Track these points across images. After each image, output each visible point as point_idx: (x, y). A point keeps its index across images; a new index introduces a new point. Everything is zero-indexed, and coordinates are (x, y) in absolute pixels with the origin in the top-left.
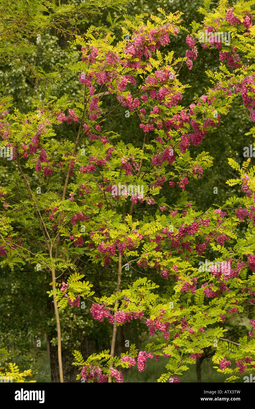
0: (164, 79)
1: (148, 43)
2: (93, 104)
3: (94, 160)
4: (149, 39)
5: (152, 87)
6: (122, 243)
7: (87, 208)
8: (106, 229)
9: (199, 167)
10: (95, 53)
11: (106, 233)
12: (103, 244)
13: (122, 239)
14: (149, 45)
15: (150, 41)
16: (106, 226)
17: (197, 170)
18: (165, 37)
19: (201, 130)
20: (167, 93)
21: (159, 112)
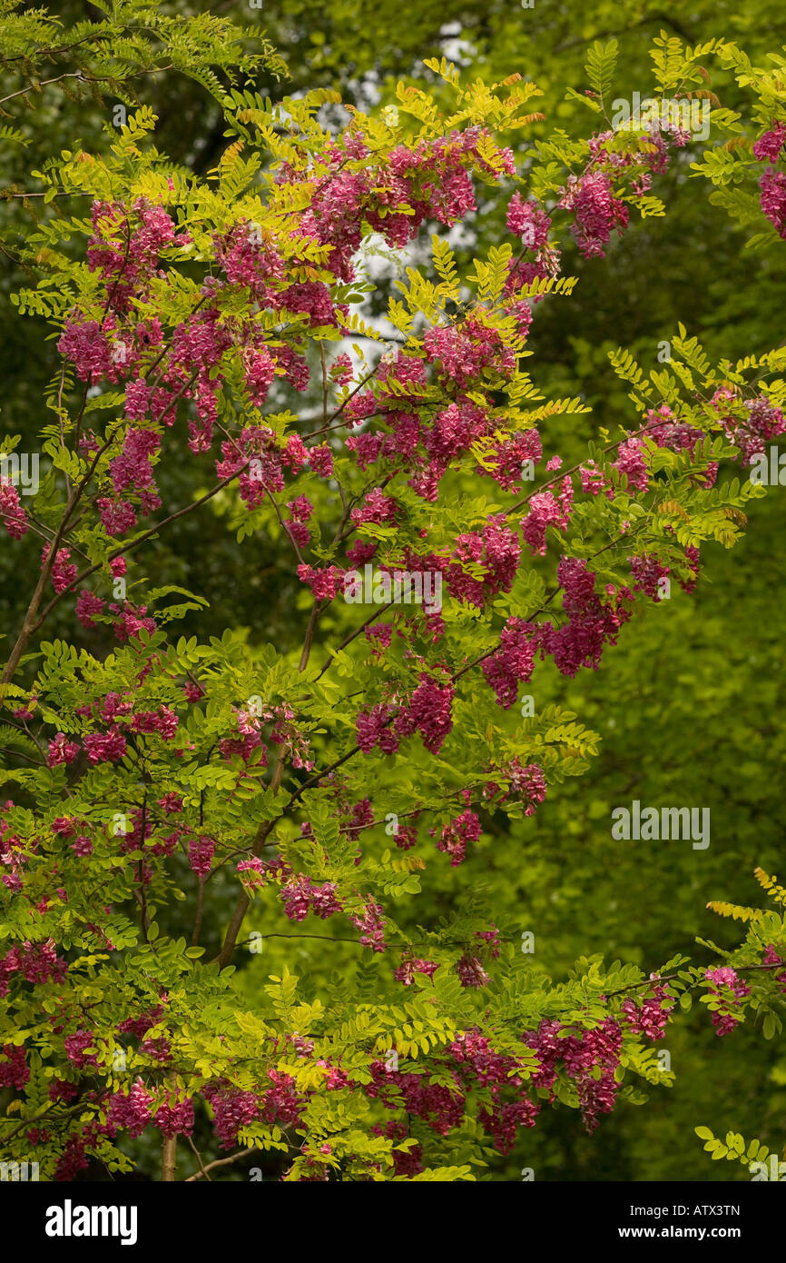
0: (467, 369)
1: (381, 205)
2: (133, 461)
3: (125, 712)
4: (382, 190)
5: (403, 397)
6: (238, 1095)
7: (78, 923)
8: (160, 1026)
9: (532, 772)
10: (155, 232)
11: (160, 1044)
12: (142, 1092)
13: (245, 1082)
14: (383, 215)
15: (391, 196)
16: (157, 1011)
17: (523, 780)
18: (455, 186)
19: (608, 606)
20: (477, 430)
21: (389, 517)
